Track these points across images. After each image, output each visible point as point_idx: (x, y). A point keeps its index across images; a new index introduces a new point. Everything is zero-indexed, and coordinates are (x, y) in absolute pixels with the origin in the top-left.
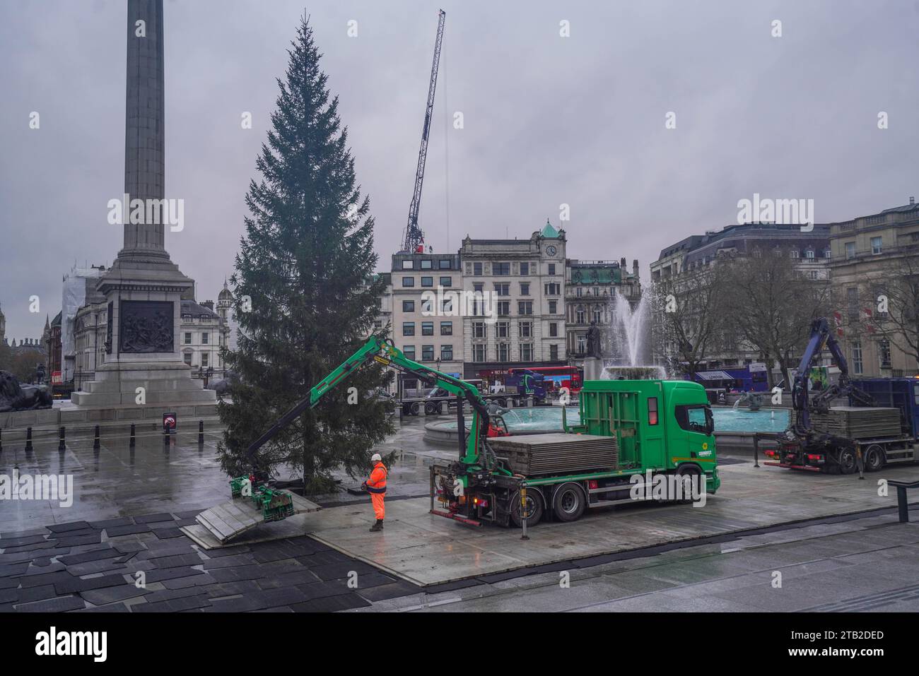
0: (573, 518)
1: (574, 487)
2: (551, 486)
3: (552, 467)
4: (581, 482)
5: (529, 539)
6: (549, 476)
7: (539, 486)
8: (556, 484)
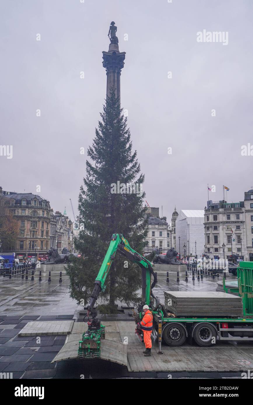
0: (208, 344)
1: (207, 325)
2: (192, 323)
3: (191, 312)
4: (214, 323)
5: (162, 354)
6: (191, 317)
7: (184, 323)
8: (195, 323)
